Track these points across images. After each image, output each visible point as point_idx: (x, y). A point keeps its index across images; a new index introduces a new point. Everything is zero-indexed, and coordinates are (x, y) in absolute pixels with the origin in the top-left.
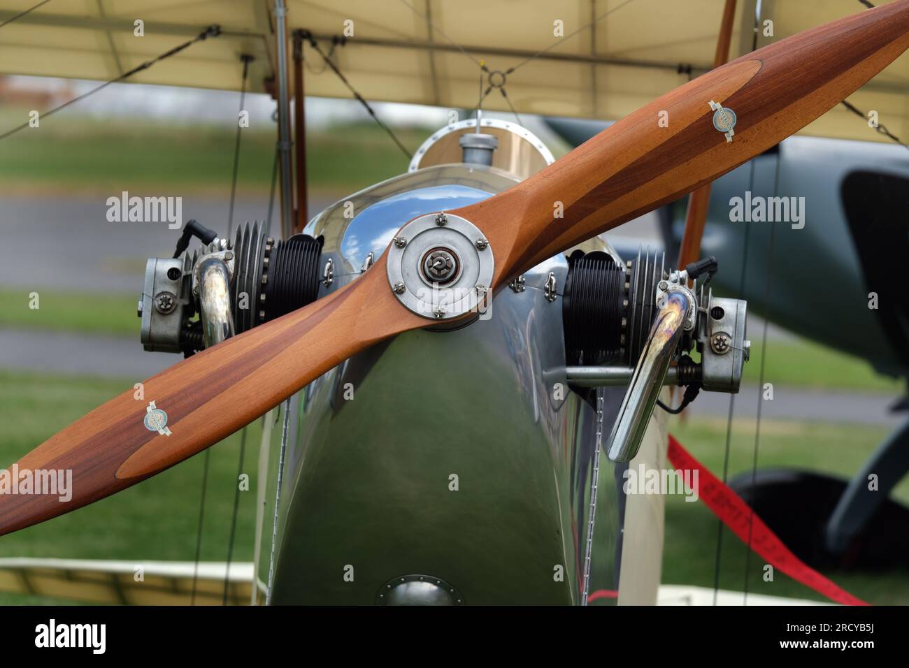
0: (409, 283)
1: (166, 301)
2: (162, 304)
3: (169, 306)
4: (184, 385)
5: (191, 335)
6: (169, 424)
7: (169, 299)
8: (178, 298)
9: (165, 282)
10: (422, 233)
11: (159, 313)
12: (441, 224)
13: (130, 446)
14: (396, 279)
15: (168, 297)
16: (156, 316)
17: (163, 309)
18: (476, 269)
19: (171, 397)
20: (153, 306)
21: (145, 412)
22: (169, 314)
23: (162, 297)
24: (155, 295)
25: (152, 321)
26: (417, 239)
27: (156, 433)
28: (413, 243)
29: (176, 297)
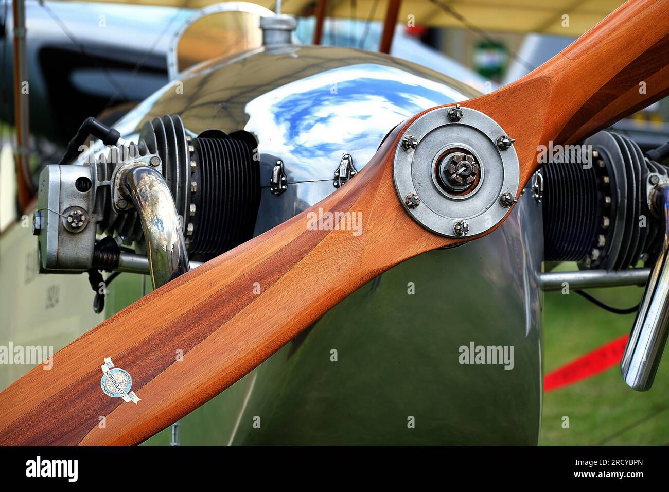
0: (422, 194)
1: (77, 218)
2: (73, 222)
3: (81, 224)
4: (146, 335)
5: (105, 256)
6: (136, 387)
7: (81, 215)
8: (90, 213)
9: (73, 195)
10: (432, 131)
11: (68, 232)
12: (453, 119)
13: (87, 420)
14: (406, 189)
15: (80, 212)
16: (65, 236)
17: (75, 228)
18: (499, 174)
19: (133, 351)
20: (60, 224)
21: (100, 372)
22: (80, 232)
23: (72, 213)
24: (62, 211)
25: (61, 242)
26: (427, 138)
27: (120, 400)
28: (423, 143)
29: (87, 212)
